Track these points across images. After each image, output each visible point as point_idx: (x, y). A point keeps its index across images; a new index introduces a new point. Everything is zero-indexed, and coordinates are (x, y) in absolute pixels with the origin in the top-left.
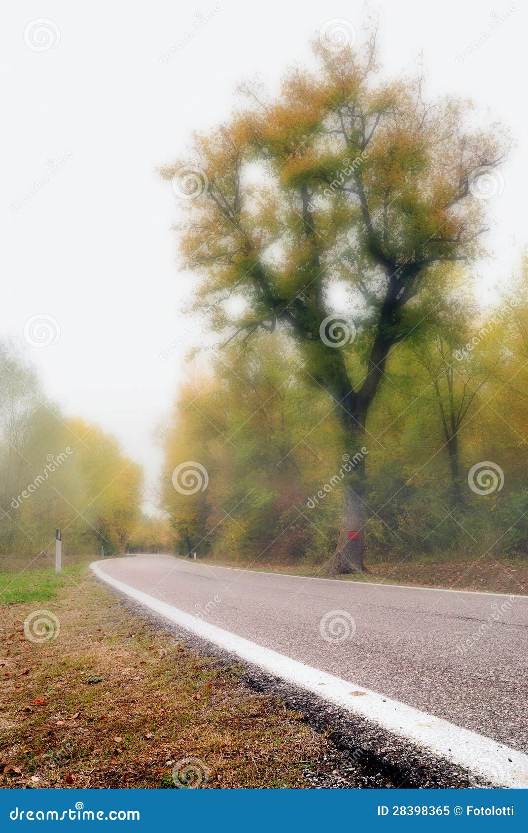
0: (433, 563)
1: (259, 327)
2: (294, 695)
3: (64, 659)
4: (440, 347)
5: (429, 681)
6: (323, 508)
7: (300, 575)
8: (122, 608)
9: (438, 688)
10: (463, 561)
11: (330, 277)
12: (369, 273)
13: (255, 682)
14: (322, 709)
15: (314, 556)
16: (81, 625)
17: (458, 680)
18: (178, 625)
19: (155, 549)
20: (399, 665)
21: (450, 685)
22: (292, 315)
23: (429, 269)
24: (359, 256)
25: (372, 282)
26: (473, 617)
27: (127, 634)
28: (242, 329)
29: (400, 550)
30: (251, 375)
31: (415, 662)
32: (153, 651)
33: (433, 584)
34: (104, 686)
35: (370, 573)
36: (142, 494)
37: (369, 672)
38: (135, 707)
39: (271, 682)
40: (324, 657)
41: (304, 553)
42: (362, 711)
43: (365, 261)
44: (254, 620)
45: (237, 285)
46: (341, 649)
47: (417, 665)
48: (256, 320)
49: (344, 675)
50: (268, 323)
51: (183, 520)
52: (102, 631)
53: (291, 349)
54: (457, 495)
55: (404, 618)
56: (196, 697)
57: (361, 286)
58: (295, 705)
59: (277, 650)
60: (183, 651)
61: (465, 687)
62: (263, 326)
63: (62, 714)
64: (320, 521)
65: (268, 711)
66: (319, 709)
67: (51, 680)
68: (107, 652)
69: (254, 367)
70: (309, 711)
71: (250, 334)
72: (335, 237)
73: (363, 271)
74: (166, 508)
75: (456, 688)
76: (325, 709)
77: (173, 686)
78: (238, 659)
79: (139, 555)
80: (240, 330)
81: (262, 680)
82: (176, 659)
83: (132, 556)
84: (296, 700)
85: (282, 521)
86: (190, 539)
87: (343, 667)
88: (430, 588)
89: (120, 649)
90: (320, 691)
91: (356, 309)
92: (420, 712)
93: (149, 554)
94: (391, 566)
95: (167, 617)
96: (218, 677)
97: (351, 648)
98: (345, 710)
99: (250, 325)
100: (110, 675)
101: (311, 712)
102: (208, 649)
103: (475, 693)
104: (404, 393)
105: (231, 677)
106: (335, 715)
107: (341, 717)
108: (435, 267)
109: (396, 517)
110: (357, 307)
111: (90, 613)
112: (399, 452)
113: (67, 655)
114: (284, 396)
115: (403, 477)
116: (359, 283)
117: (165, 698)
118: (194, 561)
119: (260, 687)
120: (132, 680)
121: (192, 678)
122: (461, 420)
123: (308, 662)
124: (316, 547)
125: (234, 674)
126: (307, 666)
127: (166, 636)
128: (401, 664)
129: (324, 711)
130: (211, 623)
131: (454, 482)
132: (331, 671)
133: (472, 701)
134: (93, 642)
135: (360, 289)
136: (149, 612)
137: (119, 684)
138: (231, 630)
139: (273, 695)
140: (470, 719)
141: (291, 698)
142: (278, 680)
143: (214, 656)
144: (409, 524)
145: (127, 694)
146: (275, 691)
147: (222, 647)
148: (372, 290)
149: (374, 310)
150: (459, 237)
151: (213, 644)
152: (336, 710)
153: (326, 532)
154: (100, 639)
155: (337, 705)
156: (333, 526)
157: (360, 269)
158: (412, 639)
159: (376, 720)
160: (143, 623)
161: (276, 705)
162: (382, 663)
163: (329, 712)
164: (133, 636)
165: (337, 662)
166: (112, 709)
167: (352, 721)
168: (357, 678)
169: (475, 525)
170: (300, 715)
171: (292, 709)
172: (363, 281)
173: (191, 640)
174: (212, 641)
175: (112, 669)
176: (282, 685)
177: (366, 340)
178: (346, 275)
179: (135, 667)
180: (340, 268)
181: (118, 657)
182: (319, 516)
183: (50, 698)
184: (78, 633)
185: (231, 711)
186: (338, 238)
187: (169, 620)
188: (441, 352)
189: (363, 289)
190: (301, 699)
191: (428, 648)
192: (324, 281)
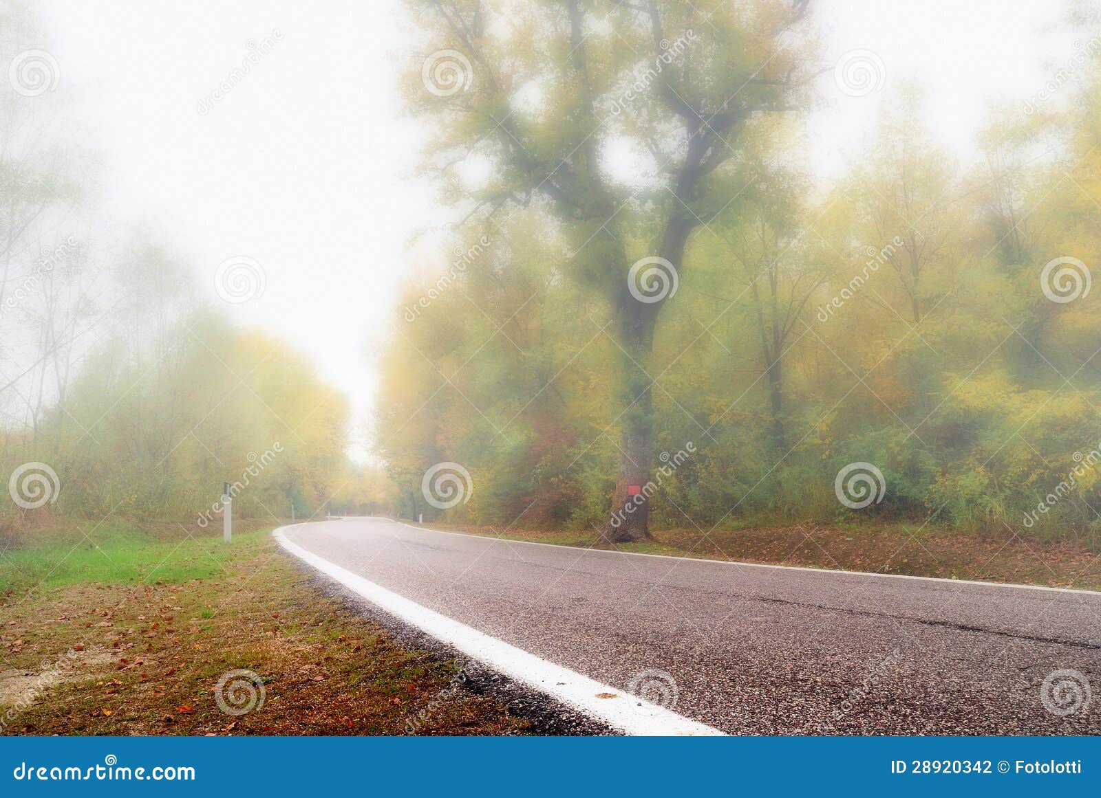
0: (743, 529)
1: (508, 199)
2: (522, 698)
3: (224, 655)
4: (760, 232)
5: (702, 679)
6: (596, 453)
7: (562, 544)
8: (310, 587)
9: (714, 688)
10: (783, 526)
11: (608, 131)
12: (663, 127)
13: (473, 682)
14: (555, 715)
15: (582, 519)
16: (252, 610)
17: (742, 678)
18: (381, 610)
19: (368, 509)
20: (669, 660)
21: (731, 684)
22: (554, 184)
23: (748, 122)
24: (650, 102)
25: (668, 140)
26: (782, 599)
27: (312, 621)
28: (484, 203)
29: (700, 511)
30: (498, 268)
31: (692, 656)
32: (344, 643)
33: (741, 556)
34: (273, 689)
35: (657, 541)
36: (348, 433)
37: (627, 669)
38: (312, 715)
39: (494, 681)
40: (571, 650)
41: (569, 514)
42: (607, 717)
43: (659, 110)
44: (487, 603)
45: (478, 141)
46: (596, 639)
47: (693, 660)
48: (504, 190)
49: (593, 674)
50: (521, 196)
51: (405, 469)
52: (278, 619)
53: (554, 231)
54: (779, 437)
55: (689, 600)
56: (393, 702)
57: (652, 145)
58: (521, 710)
59: (510, 641)
60: (384, 642)
61: (750, 687)
62: (515, 199)
63: (214, 725)
64: (591, 470)
65: (486, 718)
66: (551, 715)
67: (203, 682)
68: (283, 645)
69: (503, 257)
70: (538, 717)
71: (495, 210)
72: (616, 73)
73: (655, 124)
74: (380, 453)
75: (738, 688)
76: (559, 715)
77: (365, 688)
78: (455, 653)
79: (345, 518)
80: (481, 205)
81: (483, 680)
82: (373, 654)
83: (334, 519)
84: (523, 704)
85: (539, 470)
86: (415, 496)
87: (594, 662)
88: (734, 561)
89: (301, 641)
90: (556, 693)
91: (644, 176)
92: (683, 718)
93: (359, 516)
94: (687, 532)
95: (368, 599)
96: (426, 675)
97: (611, 639)
98: (585, 717)
99: (497, 198)
100: (283, 675)
101: (541, 718)
102: (417, 639)
103: (760, 694)
104: (709, 296)
105: (442, 675)
106: (571, 722)
107: (578, 725)
108: (756, 119)
109: (695, 466)
110: (646, 174)
111: (265, 594)
112: (701, 377)
113: (227, 650)
114: (544, 297)
115: (706, 411)
116: (649, 140)
117: (352, 703)
118: (420, 525)
119: (479, 688)
120: (311, 680)
121: (392, 678)
122: (786, 334)
123: (549, 657)
124: (586, 507)
125: (447, 672)
126: (545, 661)
127: (364, 623)
128: (671, 659)
129: (558, 717)
130: (427, 607)
131: (775, 419)
132: (578, 670)
133: (754, 704)
134: (265, 632)
135: (651, 149)
136: (344, 593)
137: (294, 685)
138: (453, 615)
139: (494, 698)
140: (745, 726)
141: (517, 701)
142: (505, 680)
143: (423, 649)
144: (712, 477)
145: (302, 699)
146: (498, 693)
147: (436, 637)
148: (667, 150)
149: (670, 178)
150: (788, 77)
151: (424, 634)
152: (573, 717)
153: (600, 485)
154: (276, 629)
155: (576, 709)
156: (609, 477)
157: (651, 121)
158: (693, 628)
159: (623, 728)
160: (335, 607)
161: (497, 711)
162: (648, 658)
163: (564, 718)
164: (321, 624)
165: (587, 657)
166: (281, 717)
167: (592, 729)
168: (609, 676)
169: (800, 477)
170: (526, 723)
171: (517, 715)
172: (655, 137)
173: (396, 628)
174: (423, 630)
175: (286, 667)
176: (508, 686)
177: (657, 220)
178: (632, 129)
179: (318, 664)
180: (623, 118)
181: (296, 652)
182: (590, 464)
183: (199, 705)
184: (246, 620)
185: (437, 719)
186: (620, 75)
187: (370, 602)
188: (763, 239)
189: (655, 150)
190: (530, 703)
191: (713, 639)
192: (601, 136)
